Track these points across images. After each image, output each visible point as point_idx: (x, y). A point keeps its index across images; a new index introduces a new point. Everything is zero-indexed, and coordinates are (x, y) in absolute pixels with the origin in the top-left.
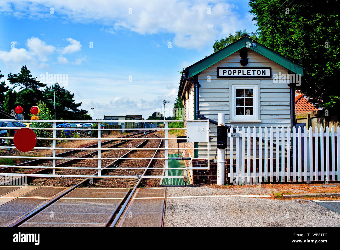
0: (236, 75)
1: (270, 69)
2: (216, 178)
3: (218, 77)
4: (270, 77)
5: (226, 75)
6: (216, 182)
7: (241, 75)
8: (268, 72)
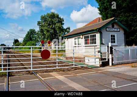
0: (111, 30)
1: (119, 28)
2: (109, 64)
3: (106, 31)
4: (119, 31)
5: (109, 30)
6: (109, 65)
7: (112, 30)
8: (119, 29)
